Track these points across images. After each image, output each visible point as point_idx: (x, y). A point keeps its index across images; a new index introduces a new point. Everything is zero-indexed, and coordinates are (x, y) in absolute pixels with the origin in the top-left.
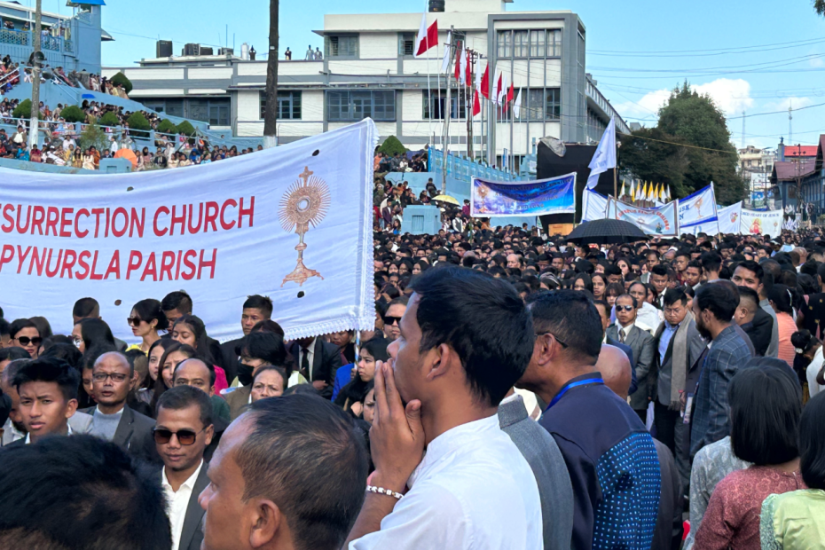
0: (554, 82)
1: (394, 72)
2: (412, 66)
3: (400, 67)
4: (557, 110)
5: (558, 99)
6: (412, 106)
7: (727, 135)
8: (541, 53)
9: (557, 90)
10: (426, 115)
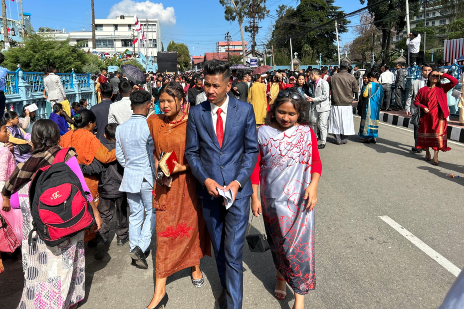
0: (155, 37)
1: (113, 35)
2: (117, 33)
3: (115, 33)
4: (156, 44)
5: (156, 42)
6: (118, 44)
7: (188, 52)
8: (151, 30)
9: (156, 40)
10: (123, 46)
